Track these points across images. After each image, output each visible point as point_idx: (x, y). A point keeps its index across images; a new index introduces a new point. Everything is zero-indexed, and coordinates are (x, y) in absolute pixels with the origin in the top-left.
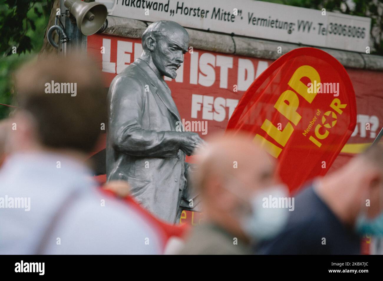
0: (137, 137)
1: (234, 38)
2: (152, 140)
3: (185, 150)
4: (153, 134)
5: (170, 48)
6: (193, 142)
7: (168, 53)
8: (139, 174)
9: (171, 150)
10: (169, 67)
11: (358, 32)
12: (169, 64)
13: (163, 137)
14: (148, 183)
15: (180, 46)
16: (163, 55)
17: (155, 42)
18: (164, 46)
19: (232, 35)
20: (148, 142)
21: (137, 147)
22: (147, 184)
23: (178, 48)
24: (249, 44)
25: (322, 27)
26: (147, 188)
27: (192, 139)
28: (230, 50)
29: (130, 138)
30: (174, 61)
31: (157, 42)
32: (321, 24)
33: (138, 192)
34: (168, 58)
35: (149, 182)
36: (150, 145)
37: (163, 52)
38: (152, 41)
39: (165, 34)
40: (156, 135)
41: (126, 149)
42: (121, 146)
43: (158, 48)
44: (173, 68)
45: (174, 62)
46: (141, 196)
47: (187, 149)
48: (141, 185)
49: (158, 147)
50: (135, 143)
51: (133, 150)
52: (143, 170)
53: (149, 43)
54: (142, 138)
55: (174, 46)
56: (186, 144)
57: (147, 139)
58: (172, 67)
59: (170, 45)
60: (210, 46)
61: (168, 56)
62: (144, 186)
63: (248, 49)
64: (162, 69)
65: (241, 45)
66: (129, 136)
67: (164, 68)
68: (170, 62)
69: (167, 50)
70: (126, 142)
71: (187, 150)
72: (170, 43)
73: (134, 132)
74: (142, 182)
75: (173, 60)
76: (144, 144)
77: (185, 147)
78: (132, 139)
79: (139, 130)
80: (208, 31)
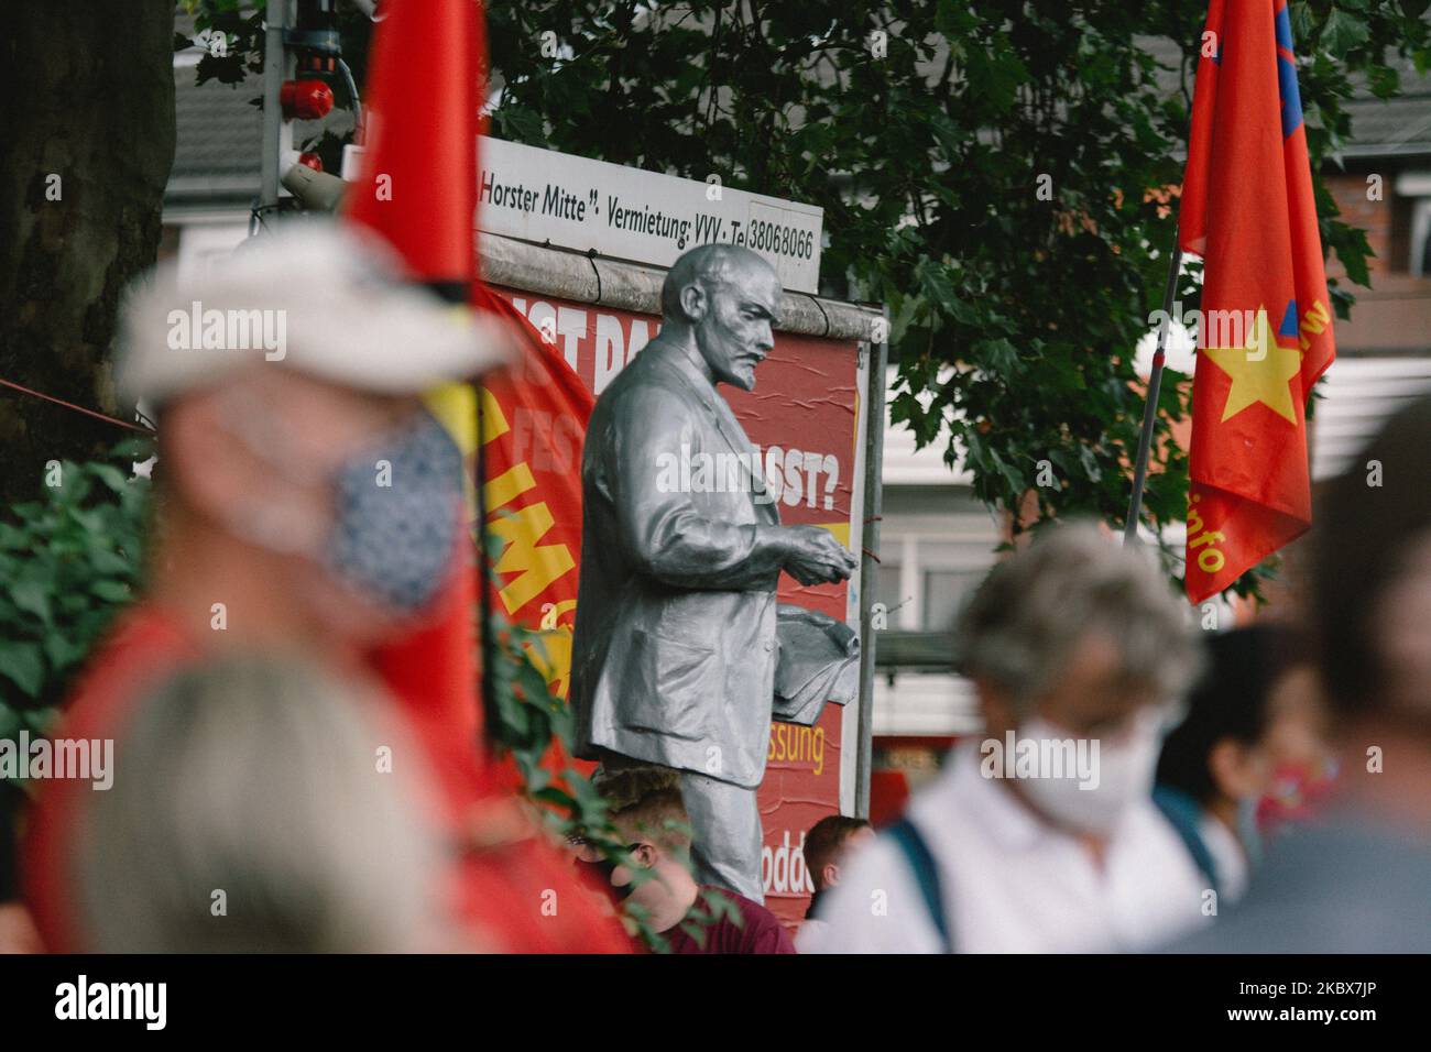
0: (698, 538)
1: (595, 261)
2: (731, 547)
3: (799, 572)
4: (731, 531)
5: (743, 313)
6: (823, 552)
7: (739, 327)
8: (685, 631)
9: (765, 570)
10: (740, 361)
11: (801, 242)
12: (741, 354)
13: (753, 540)
14: (710, 654)
15: (769, 309)
16: (728, 332)
17: (704, 300)
18: (728, 310)
19: (592, 254)
20: (722, 551)
21: (695, 564)
22: (705, 657)
23: (762, 314)
24: (625, 279)
25: (739, 230)
26: (706, 667)
27: (819, 545)
28: (590, 294)
29: (679, 543)
30: (753, 347)
31: (710, 300)
32: (736, 224)
33: (686, 677)
34: (740, 339)
35: (711, 652)
36: (724, 559)
37: (727, 324)
38: (695, 294)
39: (729, 277)
40: (738, 533)
41: (669, 569)
42: (658, 562)
43: (712, 312)
44: (750, 365)
45: (752, 349)
46: (692, 686)
47: (807, 569)
48: (694, 658)
49: (742, 565)
50: (691, 554)
51: (684, 571)
52: (696, 622)
53: (688, 302)
54: (710, 543)
55: (754, 310)
56: (801, 557)
57: (720, 545)
58: (745, 361)
59: (744, 307)
60: (555, 285)
61: (739, 333)
62: (700, 663)
63: (623, 290)
64: (722, 366)
65: (611, 281)
66: (679, 537)
67: (728, 365)
68: (743, 349)
69: (737, 319)
70: (670, 553)
71: (805, 572)
72: (745, 302)
73: (690, 527)
74: (696, 651)
75: (750, 343)
76: (712, 556)
77: (801, 566)
78: (686, 545)
79: (701, 522)
80: (546, 245)
